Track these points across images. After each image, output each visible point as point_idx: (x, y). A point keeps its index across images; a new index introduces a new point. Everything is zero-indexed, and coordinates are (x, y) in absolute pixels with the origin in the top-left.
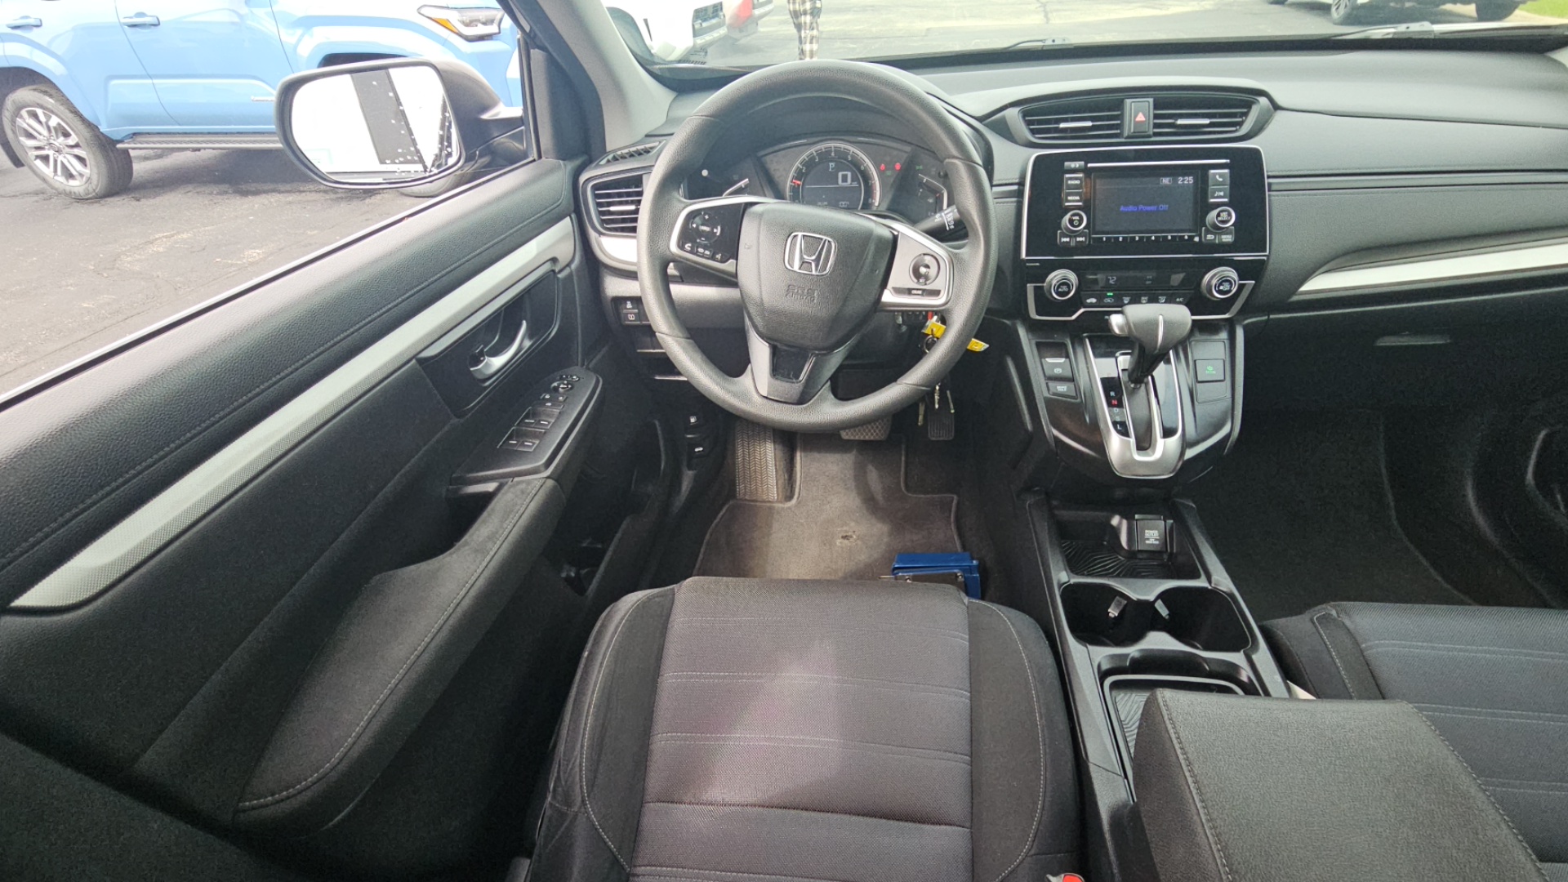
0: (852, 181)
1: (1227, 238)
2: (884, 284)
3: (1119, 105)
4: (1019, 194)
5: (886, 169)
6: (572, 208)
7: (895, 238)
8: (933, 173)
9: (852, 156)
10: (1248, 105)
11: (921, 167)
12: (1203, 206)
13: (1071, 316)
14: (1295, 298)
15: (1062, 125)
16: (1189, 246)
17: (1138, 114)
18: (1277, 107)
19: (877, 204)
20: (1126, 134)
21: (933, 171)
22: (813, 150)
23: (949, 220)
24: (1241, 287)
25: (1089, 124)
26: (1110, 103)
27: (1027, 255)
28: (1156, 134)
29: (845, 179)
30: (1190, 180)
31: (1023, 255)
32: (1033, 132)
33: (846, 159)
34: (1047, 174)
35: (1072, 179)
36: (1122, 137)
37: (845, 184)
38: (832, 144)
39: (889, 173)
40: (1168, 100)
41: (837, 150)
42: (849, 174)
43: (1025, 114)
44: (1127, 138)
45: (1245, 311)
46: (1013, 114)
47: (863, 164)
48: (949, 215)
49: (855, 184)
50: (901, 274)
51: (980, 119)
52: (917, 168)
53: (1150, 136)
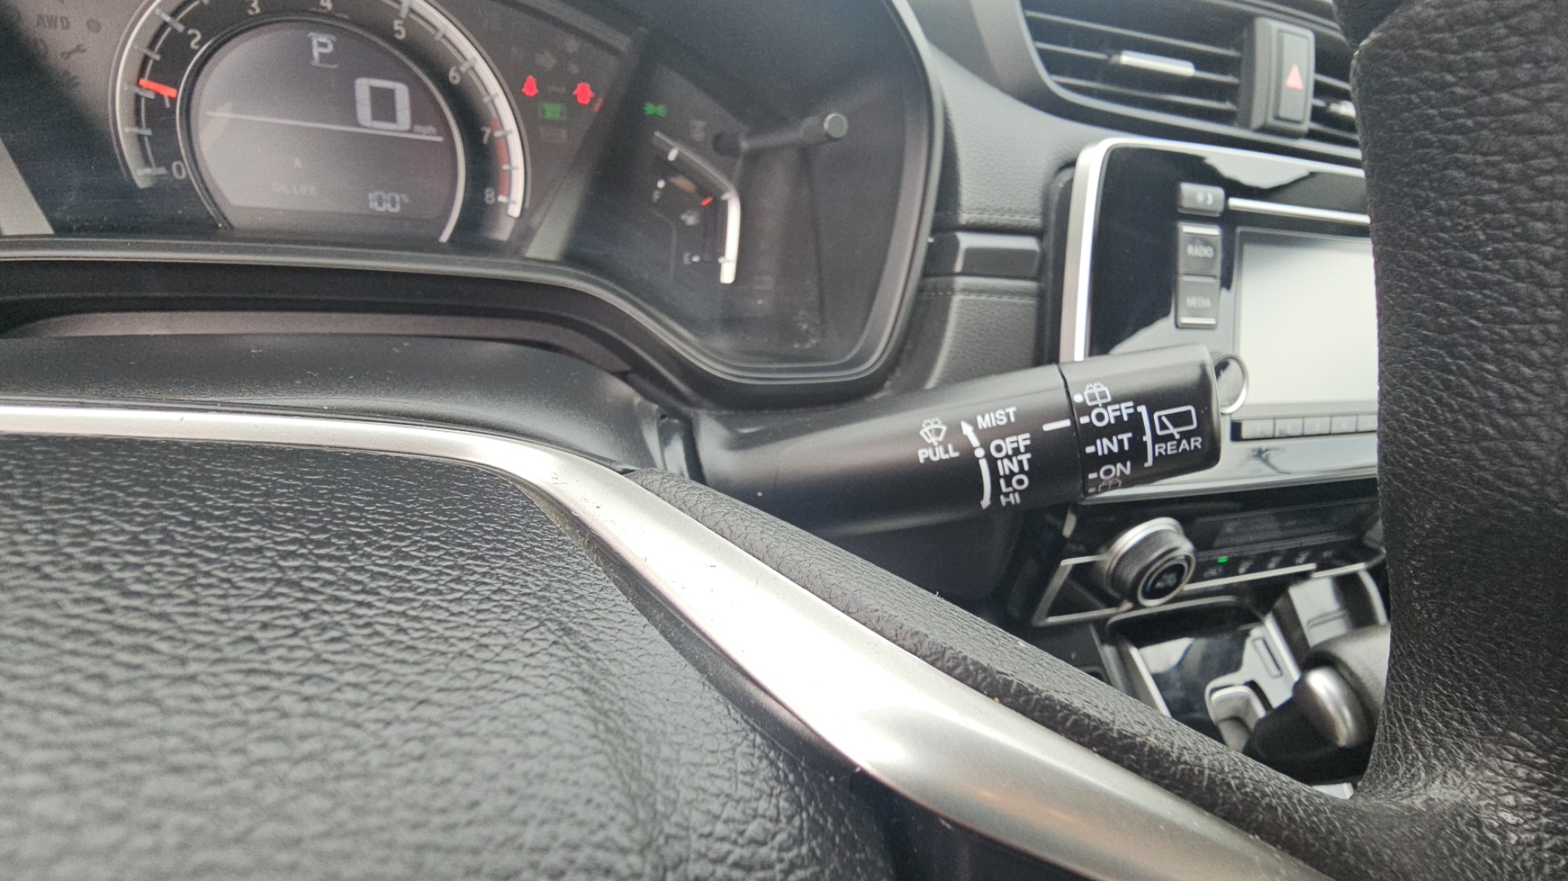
0: (417, 118)
5: (544, 96)
8: (698, 136)
9: (408, 23)
11: (661, 110)
15: (1128, 59)
19: (515, 210)
20: (1257, 121)
21: (699, 129)
23: (1004, 467)
25: (1186, 69)
28: (1312, 135)
29: (383, 105)
33: (388, 35)
35: (1196, 243)
36: (1246, 125)
37: (384, 128)
39: (552, 111)
42: (402, 93)
44: (1264, 129)
47: (458, 64)
48: (1008, 445)
49: (428, 134)
52: (650, 109)
53: (1295, 135)
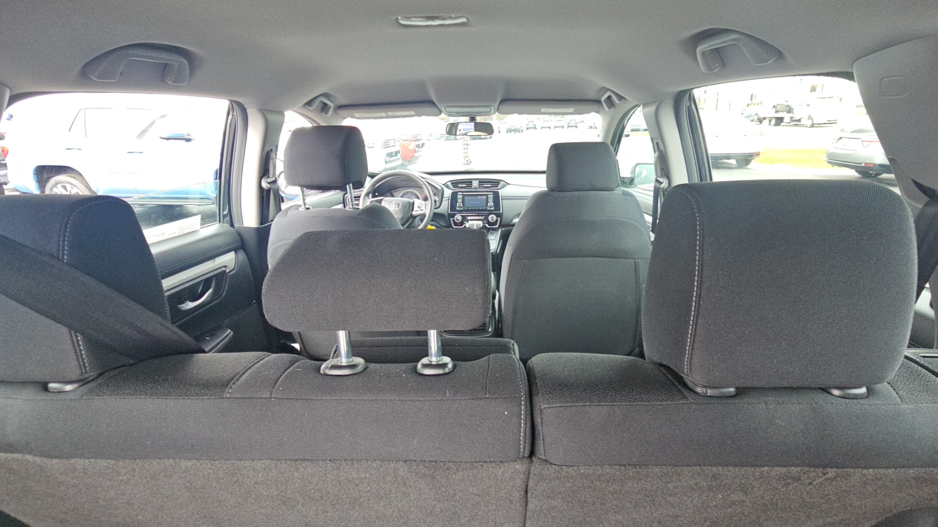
1: (493, 209)
2: (413, 210)
3: (471, 182)
4: (449, 199)
6: (343, 202)
7: (414, 202)
9: (415, 193)
10: (499, 183)
12: (487, 202)
13: (462, 226)
14: (512, 223)
15: (459, 186)
16: (485, 210)
17: (475, 184)
18: (508, 184)
20: (472, 187)
22: (405, 191)
24: (497, 220)
25: (464, 185)
26: (469, 183)
27: (450, 211)
28: (479, 188)
30: (485, 197)
31: (449, 212)
32: (454, 187)
34: (454, 196)
35: (459, 197)
38: (410, 190)
40: (482, 182)
41: (411, 192)
43: (452, 183)
45: (500, 226)
46: (449, 184)
50: (416, 208)
51: (444, 185)
53: (477, 188)
